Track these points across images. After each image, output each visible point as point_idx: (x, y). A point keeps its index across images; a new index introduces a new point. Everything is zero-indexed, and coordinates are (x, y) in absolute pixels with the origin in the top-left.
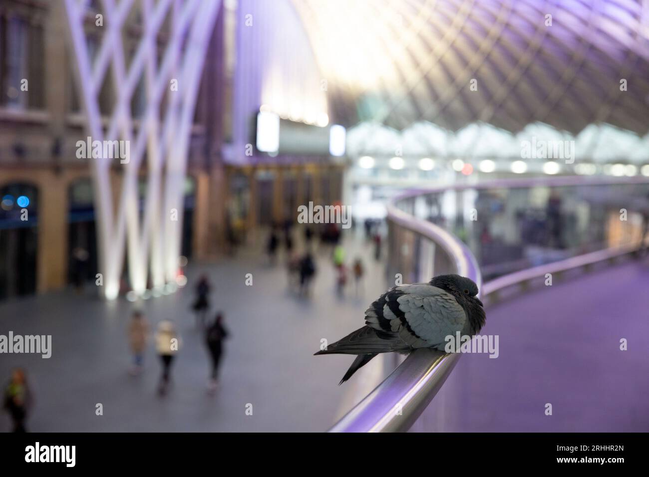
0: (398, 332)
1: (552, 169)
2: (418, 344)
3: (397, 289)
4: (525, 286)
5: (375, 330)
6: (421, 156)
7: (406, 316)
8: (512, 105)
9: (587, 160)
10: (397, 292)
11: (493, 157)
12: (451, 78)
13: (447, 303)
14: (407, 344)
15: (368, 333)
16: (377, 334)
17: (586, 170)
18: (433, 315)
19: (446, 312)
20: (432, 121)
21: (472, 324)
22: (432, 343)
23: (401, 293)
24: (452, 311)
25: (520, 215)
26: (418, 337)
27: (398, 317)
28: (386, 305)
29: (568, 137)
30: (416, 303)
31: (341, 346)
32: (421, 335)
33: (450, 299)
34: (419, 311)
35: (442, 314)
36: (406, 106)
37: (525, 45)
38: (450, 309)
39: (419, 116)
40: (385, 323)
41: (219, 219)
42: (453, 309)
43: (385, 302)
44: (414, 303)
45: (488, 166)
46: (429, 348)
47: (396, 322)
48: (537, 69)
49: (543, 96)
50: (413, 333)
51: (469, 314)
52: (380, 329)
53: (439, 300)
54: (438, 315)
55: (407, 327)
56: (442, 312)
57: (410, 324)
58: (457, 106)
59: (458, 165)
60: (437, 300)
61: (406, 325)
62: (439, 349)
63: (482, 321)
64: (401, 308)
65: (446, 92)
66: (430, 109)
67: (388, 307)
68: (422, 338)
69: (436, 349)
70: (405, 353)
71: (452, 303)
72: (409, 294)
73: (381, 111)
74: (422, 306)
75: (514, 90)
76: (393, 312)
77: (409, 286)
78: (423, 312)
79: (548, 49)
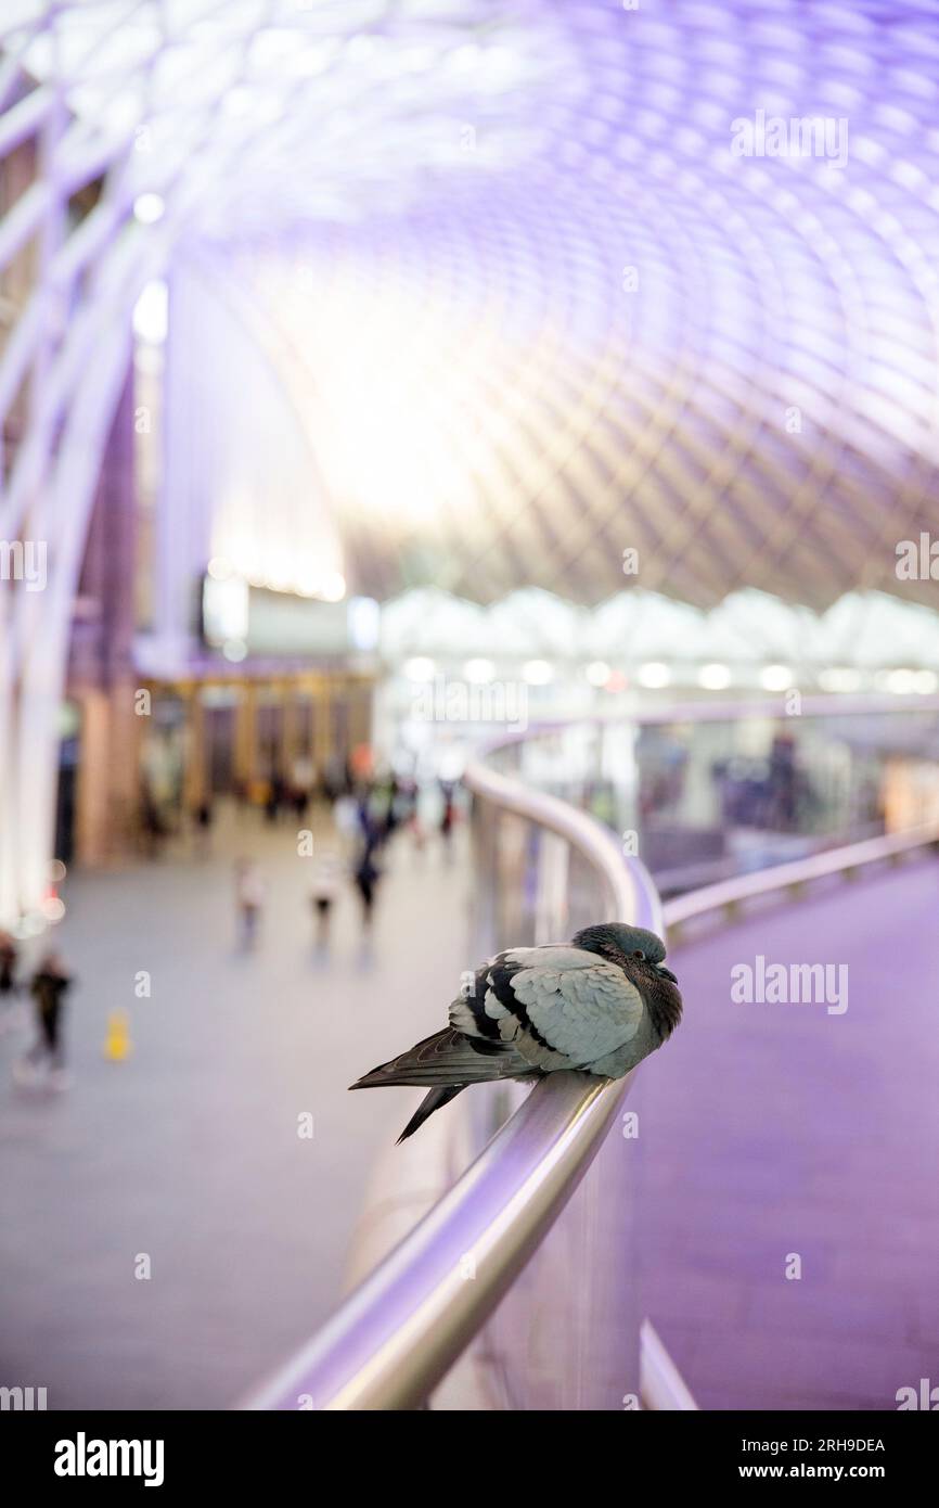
0: (514, 1039)
1: (777, 679)
2: (552, 1063)
3: (507, 959)
4: (733, 913)
5: (468, 1037)
6: (525, 658)
7: (530, 1011)
8: (698, 557)
9: (843, 663)
10: (507, 966)
11: (666, 658)
12: (582, 507)
13: (607, 984)
14: (530, 1064)
15: (454, 1044)
16: (471, 1044)
17: (840, 682)
18: (580, 1006)
19: (605, 1000)
20: (548, 586)
21: (653, 1021)
22: (580, 1060)
23: (517, 967)
24: (618, 999)
25: (719, 771)
26: (552, 1049)
27: (512, 1013)
28: (489, 991)
29: (807, 616)
30: (546, 986)
31: (401, 1070)
32: (558, 1044)
33: (613, 976)
34: (553, 1001)
35: (596, 1003)
36: (496, 560)
37: (723, 442)
38: (613, 994)
39: (521, 578)
40: (487, 1025)
41: (127, 787)
42: (618, 995)
43: (488, 986)
44: (542, 986)
45: (656, 676)
46: (574, 1070)
47: (508, 1022)
48: (746, 489)
49: (760, 542)
50: (543, 1042)
51: (647, 1001)
52: (477, 1034)
53: (591, 976)
54: (589, 1005)
55: (531, 1031)
56: (599, 1001)
57: (536, 1026)
58: (594, 559)
59: (599, 674)
60: (588, 978)
61: (528, 1029)
62: (593, 1071)
63: (672, 1015)
64: (519, 996)
65: (573, 532)
66: (543, 565)
67: (493, 995)
68: (561, 1051)
69: (588, 1073)
70: (529, 1081)
71: (618, 983)
72: (532, 968)
73: (450, 570)
74: (559, 990)
75: (702, 528)
76: (505, 1004)
77: (532, 953)
78: (561, 1001)
79: (767, 452)
